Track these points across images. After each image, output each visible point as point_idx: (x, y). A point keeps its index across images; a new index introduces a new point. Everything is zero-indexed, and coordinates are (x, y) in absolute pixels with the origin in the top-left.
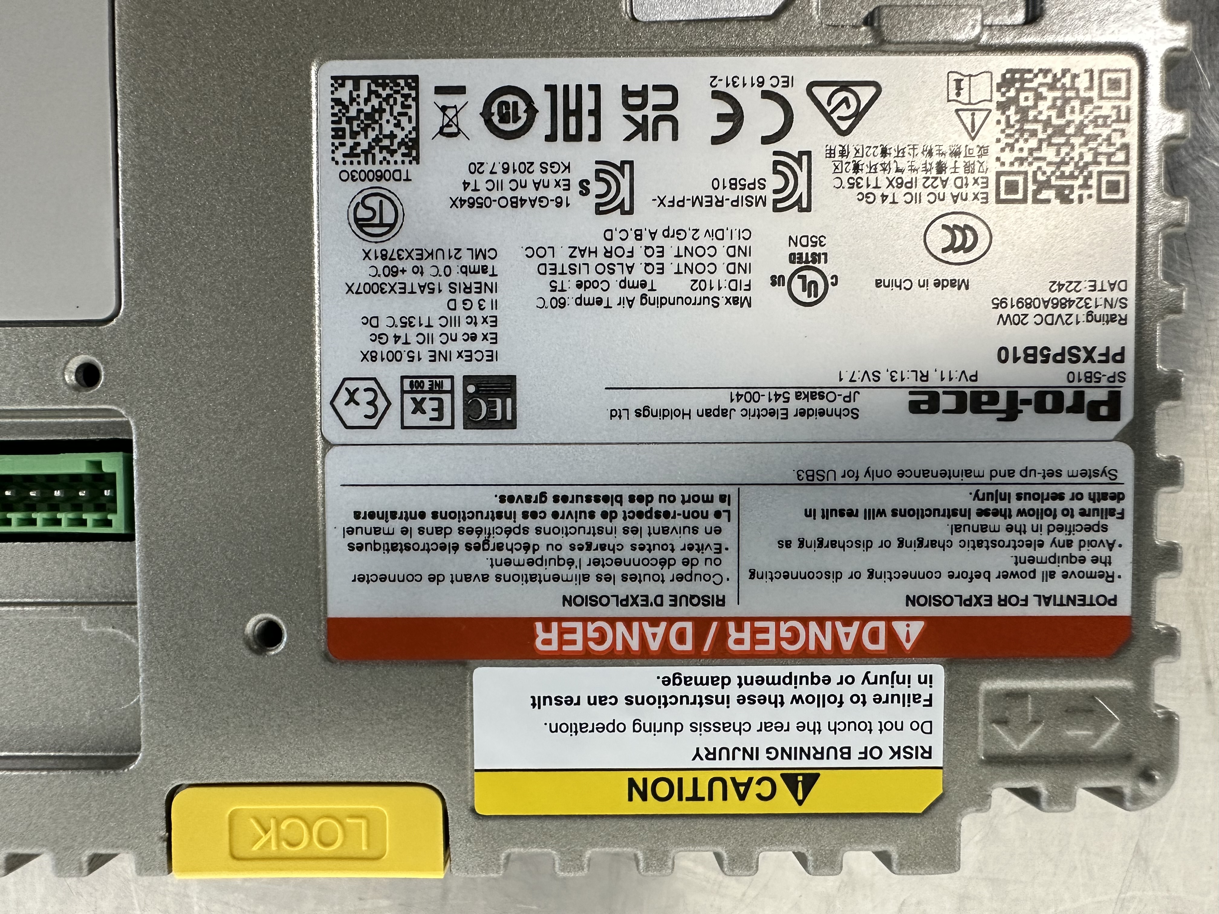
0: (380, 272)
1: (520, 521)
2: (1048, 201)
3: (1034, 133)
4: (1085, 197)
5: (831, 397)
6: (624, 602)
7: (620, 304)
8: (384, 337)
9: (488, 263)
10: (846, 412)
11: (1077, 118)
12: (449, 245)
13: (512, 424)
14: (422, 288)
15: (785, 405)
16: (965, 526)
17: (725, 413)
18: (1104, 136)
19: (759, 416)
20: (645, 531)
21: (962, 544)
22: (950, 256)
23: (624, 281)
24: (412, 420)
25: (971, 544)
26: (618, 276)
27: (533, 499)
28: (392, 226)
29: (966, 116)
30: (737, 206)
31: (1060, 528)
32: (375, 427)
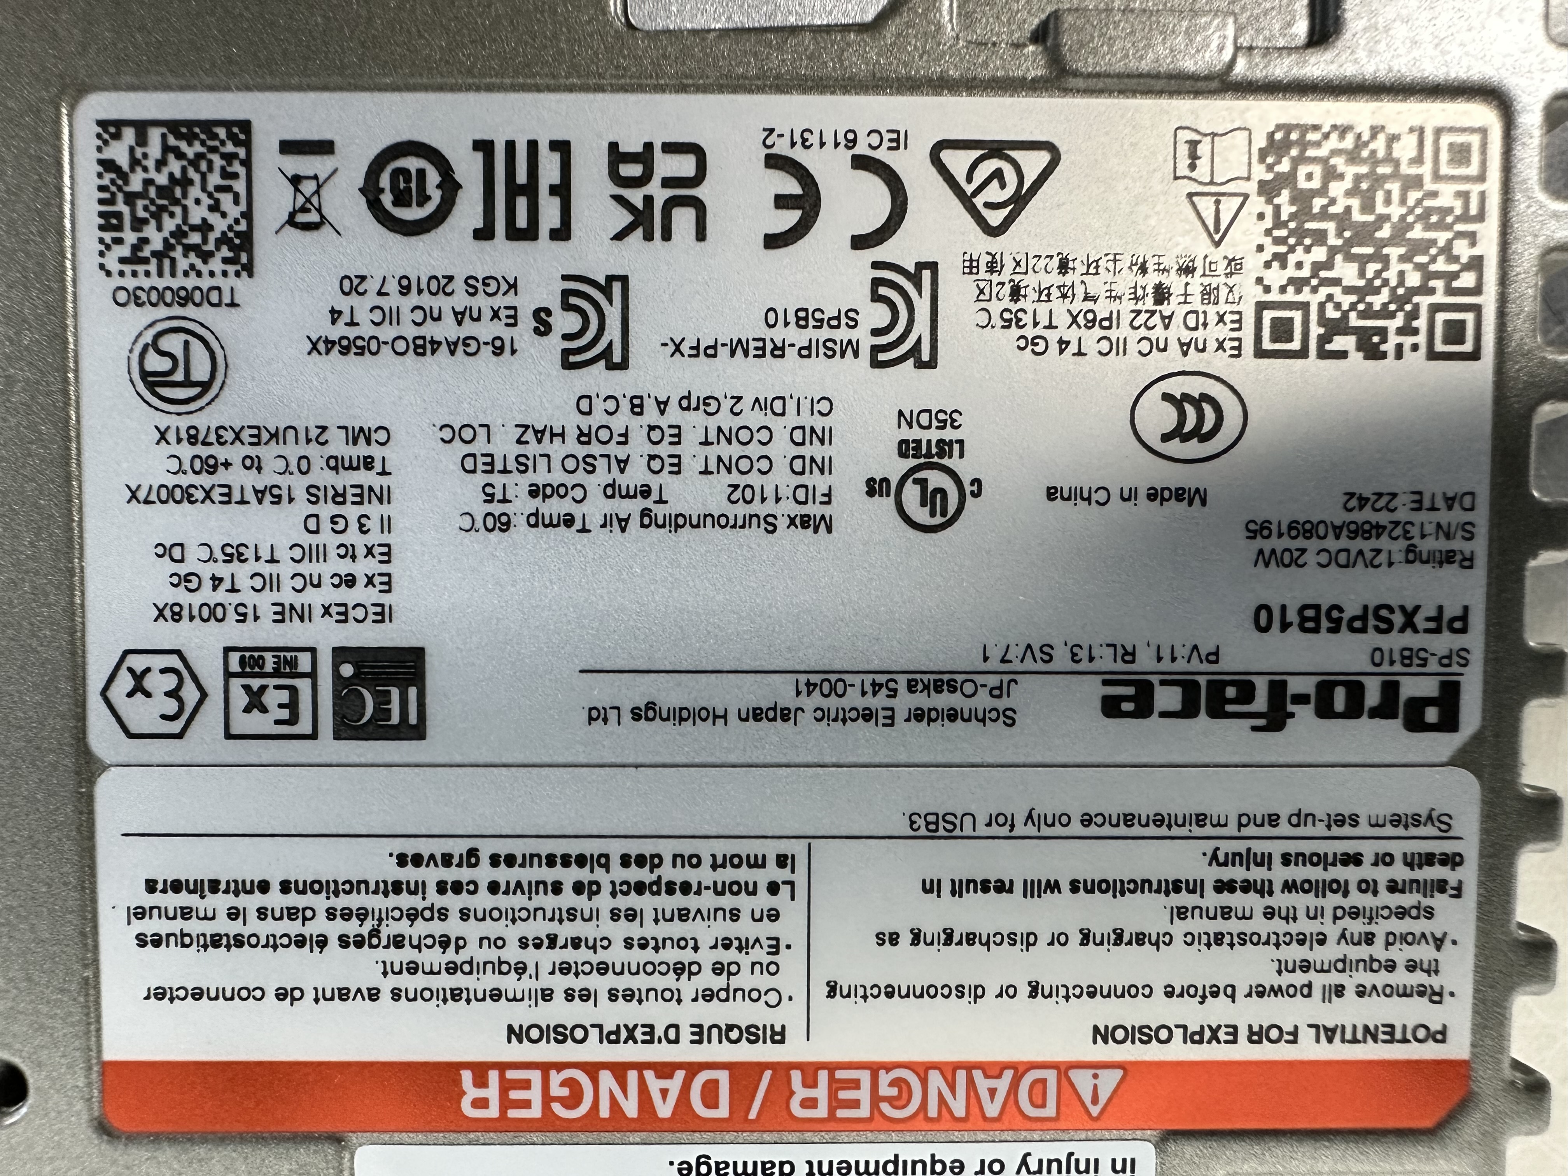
0: (187, 466)
1: (433, 897)
2: (1342, 355)
3: (1320, 237)
4: (1407, 348)
5: (969, 688)
6: (612, 1037)
7: (604, 526)
8: (195, 579)
9: (375, 451)
10: (994, 715)
11: (1396, 211)
12: (307, 420)
13: (418, 732)
14: (259, 495)
15: (890, 703)
16: (1194, 908)
17: (785, 715)
18: (1441, 243)
19: (844, 721)
20: (649, 916)
21: (1189, 939)
22: (1174, 448)
23: (612, 486)
24: (243, 723)
25: (1204, 939)
26: (602, 477)
27: (456, 860)
28: (205, 386)
29: (1206, 206)
30: (809, 356)
31: (1355, 913)
32: (180, 736)
